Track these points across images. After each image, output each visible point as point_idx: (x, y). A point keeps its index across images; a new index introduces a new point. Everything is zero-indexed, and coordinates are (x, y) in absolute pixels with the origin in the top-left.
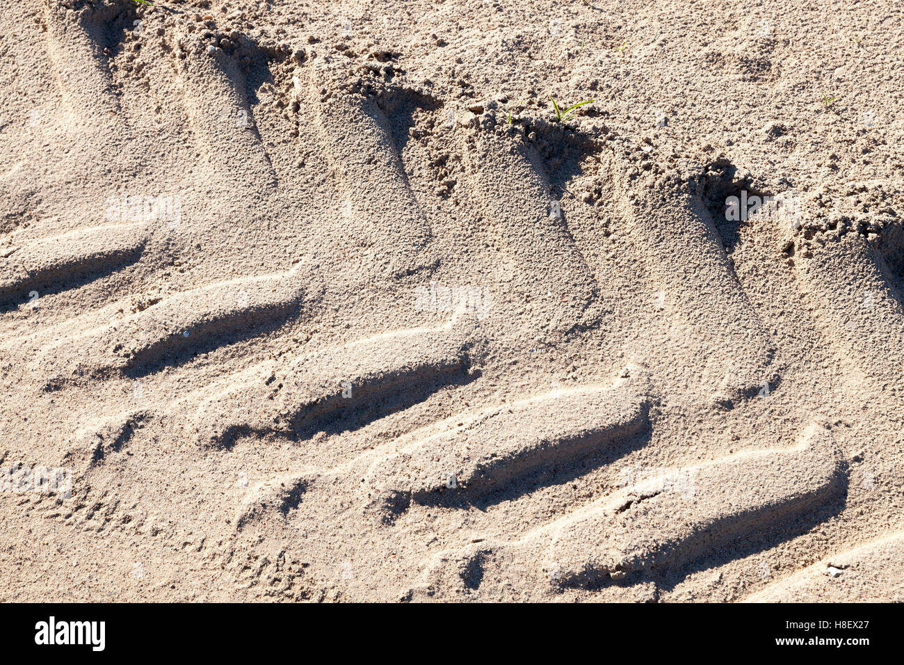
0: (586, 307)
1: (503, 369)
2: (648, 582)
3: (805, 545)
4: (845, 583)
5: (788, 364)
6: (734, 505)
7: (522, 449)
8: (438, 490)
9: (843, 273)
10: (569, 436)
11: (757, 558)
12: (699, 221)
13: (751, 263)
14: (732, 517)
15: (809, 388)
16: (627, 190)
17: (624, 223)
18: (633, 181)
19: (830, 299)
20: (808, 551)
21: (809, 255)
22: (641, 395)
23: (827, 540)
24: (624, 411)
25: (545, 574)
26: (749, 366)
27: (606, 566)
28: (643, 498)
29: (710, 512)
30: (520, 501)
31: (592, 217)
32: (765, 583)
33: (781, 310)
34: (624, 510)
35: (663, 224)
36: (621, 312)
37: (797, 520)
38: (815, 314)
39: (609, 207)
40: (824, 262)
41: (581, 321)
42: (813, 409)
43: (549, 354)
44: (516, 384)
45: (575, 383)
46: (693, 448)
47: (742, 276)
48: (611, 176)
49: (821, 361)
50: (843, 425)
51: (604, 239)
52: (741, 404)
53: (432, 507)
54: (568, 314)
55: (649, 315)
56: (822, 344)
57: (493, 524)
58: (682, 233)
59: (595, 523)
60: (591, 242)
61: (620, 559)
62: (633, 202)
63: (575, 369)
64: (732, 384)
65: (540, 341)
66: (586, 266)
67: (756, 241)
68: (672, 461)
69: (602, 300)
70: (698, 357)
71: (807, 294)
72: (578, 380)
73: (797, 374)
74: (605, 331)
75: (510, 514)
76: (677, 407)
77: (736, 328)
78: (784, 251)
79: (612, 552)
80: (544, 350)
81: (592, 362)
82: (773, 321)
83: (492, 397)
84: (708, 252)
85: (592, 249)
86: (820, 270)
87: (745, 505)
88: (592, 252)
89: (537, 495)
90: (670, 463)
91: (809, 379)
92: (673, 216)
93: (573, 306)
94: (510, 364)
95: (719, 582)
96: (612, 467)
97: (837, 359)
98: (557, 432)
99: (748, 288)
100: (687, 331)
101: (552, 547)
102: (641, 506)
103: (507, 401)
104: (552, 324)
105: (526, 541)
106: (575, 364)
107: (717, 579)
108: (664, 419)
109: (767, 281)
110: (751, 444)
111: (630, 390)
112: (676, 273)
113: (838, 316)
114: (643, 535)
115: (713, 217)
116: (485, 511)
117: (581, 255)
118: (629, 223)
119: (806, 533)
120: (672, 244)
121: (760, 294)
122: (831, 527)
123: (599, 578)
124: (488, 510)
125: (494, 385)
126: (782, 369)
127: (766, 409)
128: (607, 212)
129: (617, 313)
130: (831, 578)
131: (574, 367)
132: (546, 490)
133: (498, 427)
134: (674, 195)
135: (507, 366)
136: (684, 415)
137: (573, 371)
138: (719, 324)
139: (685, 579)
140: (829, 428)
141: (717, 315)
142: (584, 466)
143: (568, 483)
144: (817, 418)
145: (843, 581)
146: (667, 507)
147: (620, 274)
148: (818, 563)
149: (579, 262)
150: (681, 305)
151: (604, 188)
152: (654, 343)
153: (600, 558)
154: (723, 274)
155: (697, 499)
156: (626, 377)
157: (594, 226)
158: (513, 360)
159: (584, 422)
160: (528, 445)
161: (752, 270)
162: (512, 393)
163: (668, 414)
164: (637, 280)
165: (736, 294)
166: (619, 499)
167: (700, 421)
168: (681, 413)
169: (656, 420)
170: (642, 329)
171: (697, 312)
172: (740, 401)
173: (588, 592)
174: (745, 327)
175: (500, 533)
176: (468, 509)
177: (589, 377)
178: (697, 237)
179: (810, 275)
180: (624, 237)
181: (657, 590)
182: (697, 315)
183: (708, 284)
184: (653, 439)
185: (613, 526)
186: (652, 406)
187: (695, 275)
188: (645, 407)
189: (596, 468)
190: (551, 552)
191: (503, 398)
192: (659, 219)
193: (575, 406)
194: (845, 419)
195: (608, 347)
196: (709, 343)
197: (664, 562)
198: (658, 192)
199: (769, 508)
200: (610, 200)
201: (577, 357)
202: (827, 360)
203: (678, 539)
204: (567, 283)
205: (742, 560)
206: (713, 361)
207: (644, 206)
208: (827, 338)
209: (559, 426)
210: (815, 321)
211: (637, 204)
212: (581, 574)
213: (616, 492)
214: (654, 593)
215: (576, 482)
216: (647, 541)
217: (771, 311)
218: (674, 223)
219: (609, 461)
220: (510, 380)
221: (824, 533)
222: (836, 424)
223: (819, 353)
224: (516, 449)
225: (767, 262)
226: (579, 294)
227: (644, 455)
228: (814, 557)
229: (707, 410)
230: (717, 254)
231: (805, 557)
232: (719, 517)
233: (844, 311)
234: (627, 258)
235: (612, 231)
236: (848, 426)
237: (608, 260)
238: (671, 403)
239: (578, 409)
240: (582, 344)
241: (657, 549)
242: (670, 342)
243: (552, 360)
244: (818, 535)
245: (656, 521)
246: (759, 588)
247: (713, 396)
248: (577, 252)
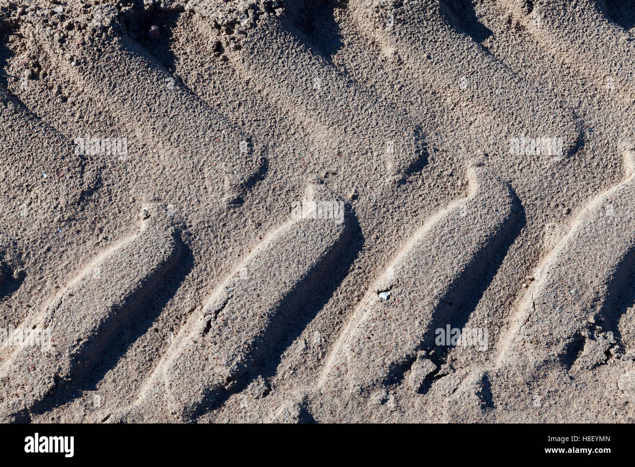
0: (82, 172)
1: (42, 260)
2: (256, 378)
3: (351, 284)
4: (396, 301)
5: (265, 145)
6: (287, 282)
7: (99, 323)
8: (49, 393)
9: (271, 50)
10: (131, 292)
11: (323, 313)
12: (137, 56)
13: (194, 73)
14: (291, 292)
15: (291, 157)
16: (63, 55)
17: (73, 83)
18: (64, 45)
19: (271, 77)
20: (355, 287)
21: (238, 48)
22: (168, 227)
23: (364, 272)
24: (162, 247)
25: (175, 416)
26: (238, 162)
27: (219, 383)
28: (217, 312)
29: (273, 297)
30: (119, 365)
31: (43, 90)
32: (339, 329)
33: (238, 102)
34: (208, 331)
35: (109, 72)
36: (112, 163)
37: (336, 268)
38: (265, 93)
39: (53, 75)
40: (253, 48)
41: (85, 187)
42: (303, 173)
43: (73, 228)
44: (60, 267)
45: (108, 243)
46: (230, 250)
47: (193, 87)
48: (41, 46)
49: (288, 130)
50: (331, 175)
51: (64, 105)
52: (248, 195)
53: (51, 410)
54: (71, 185)
55: (136, 155)
56: (282, 116)
57: (109, 397)
58: (128, 73)
59: (191, 353)
60: (55, 112)
61: (227, 372)
62: (73, 64)
63: (101, 230)
64: (234, 182)
65: (59, 221)
66: (63, 137)
67: (188, 51)
68: (220, 269)
69: (92, 159)
70: (195, 173)
71: (250, 79)
72: (109, 239)
73: (276, 150)
74: (108, 185)
75: (117, 381)
76: (200, 222)
77: (213, 134)
78: (215, 51)
79: (218, 370)
80: (67, 227)
81: (112, 217)
82: (236, 114)
83: (46, 289)
84: (158, 80)
85: (59, 119)
86: (252, 56)
87: (296, 278)
88: (60, 121)
89: (130, 353)
90: (219, 271)
91: (287, 149)
92: (114, 61)
93: (71, 178)
94: (45, 253)
95: (307, 348)
96: (176, 298)
97: (299, 123)
98: (119, 293)
99: (203, 95)
100: (175, 154)
101: (168, 391)
102: (219, 320)
103: (61, 285)
104: (62, 201)
105: (144, 397)
106: (99, 225)
107: (304, 346)
108: (195, 237)
109: (215, 83)
110: (272, 224)
111: (157, 227)
112: (141, 109)
113: (284, 88)
114: (233, 343)
115: (144, 46)
116: (97, 390)
117: (53, 129)
118: (78, 82)
119: (347, 274)
120: (125, 85)
121: (215, 96)
122: (362, 260)
123: (218, 395)
124: (98, 387)
125: (41, 278)
126: (263, 152)
127: (268, 190)
128: (54, 80)
129: (110, 165)
130: (385, 302)
131: (100, 229)
132: (135, 345)
133: (68, 314)
134: (106, 42)
135: (43, 255)
136: (209, 227)
137: (101, 232)
138: (198, 137)
139: (281, 359)
140: (322, 182)
141: (192, 130)
142: (154, 309)
143: (149, 330)
144: (310, 179)
145: (395, 300)
146: (239, 310)
147: (94, 130)
148: (367, 293)
149: (56, 136)
150: (159, 135)
151: (40, 59)
152: (153, 177)
153: (211, 379)
154: (179, 93)
155: (258, 292)
156: (148, 217)
157: (50, 97)
158: (46, 247)
159: (136, 274)
160: (102, 316)
161: (198, 79)
162: (60, 277)
163: (197, 231)
164: (110, 129)
165: (197, 105)
166: (198, 322)
167: (224, 225)
168: (206, 225)
169: (190, 242)
170: (137, 169)
171: (175, 135)
172: (246, 194)
173: (215, 412)
174: (219, 130)
175: (119, 401)
176: (81, 396)
177: (116, 231)
178: (143, 71)
179: (246, 64)
180: (80, 96)
181: (265, 380)
182: (176, 138)
183: (172, 107)
184: (196, 258)
185: (206, 348)
186: (181, 232)
187: (157, 104)
188: (176, 235)
189: (165, 306)
190: (169, 395)
191: (55, 285)
192: (103, 69)
193: (121, 263)
194: (329, 169)
195: (118, 198)
196: (198, 157)
197: (259, 355)
198: (91, 46)
199: (313, 270)
200: (51, 68)
201: (98, 219)
202: (292, 127)
203: (261, 332)
204: (55, 159)
205: (313, 321)
206: (209, 170)
207: (86, 63)
208: (283, 109)
209: (118, 287)
210: (267, 99)
211: (78, 63)
212: (203, 401)
213: (191, 318)
214: (265, 383)
215: (155, 325)
216: (240, 346)
217: (231, 107)
218: (117, 67)
219: (171, 294)
220: (52, 266)
221: (360, 268)
222: (326, 177)
223: (283, 124)
224: (94, 325)
225: (206, 66)
226: (70, 164)
227: (196, 275)
228: (362, 290)
229: (225, 214)
230: (165, 78)
231: (356, 293)
232: (282, 298)
233: (286, 82)
234: (93, 113)
235: (67, 95)
236: (334, 174)
237: (78, 122)
238: (194, 221)
239: (124, 264)
240: (96, 206)
241: (250, 348)
242: (166, 170)
243: (78, 232)
244: (356, 271)
245: (237, 326)
246: (336, 336)
247: (224, 199)
248: (49, 129)
